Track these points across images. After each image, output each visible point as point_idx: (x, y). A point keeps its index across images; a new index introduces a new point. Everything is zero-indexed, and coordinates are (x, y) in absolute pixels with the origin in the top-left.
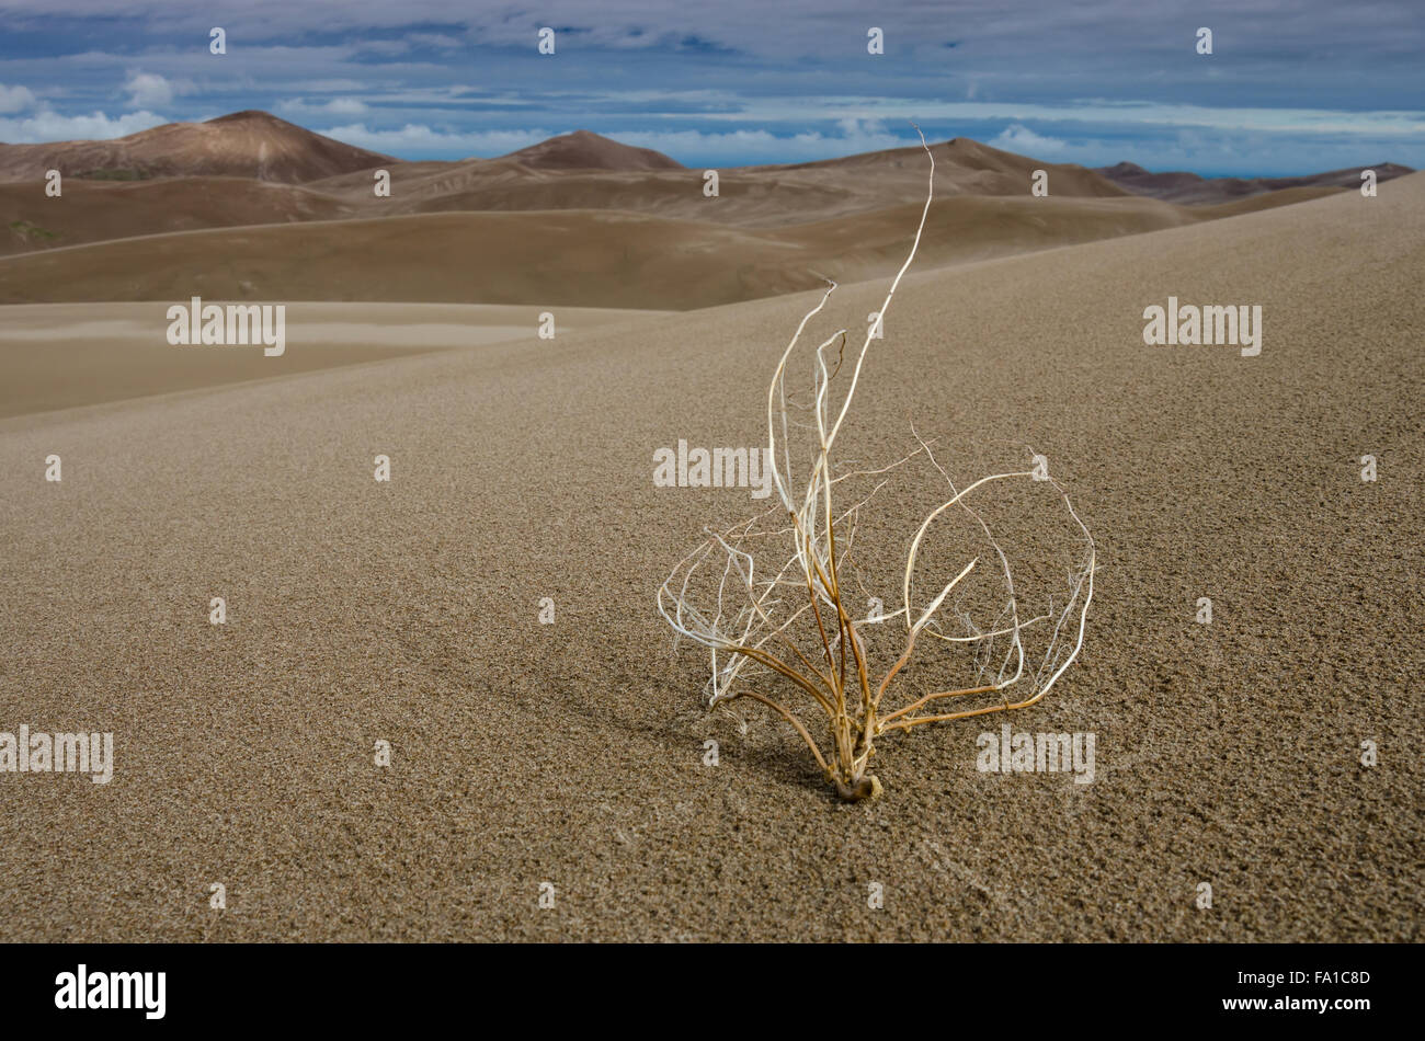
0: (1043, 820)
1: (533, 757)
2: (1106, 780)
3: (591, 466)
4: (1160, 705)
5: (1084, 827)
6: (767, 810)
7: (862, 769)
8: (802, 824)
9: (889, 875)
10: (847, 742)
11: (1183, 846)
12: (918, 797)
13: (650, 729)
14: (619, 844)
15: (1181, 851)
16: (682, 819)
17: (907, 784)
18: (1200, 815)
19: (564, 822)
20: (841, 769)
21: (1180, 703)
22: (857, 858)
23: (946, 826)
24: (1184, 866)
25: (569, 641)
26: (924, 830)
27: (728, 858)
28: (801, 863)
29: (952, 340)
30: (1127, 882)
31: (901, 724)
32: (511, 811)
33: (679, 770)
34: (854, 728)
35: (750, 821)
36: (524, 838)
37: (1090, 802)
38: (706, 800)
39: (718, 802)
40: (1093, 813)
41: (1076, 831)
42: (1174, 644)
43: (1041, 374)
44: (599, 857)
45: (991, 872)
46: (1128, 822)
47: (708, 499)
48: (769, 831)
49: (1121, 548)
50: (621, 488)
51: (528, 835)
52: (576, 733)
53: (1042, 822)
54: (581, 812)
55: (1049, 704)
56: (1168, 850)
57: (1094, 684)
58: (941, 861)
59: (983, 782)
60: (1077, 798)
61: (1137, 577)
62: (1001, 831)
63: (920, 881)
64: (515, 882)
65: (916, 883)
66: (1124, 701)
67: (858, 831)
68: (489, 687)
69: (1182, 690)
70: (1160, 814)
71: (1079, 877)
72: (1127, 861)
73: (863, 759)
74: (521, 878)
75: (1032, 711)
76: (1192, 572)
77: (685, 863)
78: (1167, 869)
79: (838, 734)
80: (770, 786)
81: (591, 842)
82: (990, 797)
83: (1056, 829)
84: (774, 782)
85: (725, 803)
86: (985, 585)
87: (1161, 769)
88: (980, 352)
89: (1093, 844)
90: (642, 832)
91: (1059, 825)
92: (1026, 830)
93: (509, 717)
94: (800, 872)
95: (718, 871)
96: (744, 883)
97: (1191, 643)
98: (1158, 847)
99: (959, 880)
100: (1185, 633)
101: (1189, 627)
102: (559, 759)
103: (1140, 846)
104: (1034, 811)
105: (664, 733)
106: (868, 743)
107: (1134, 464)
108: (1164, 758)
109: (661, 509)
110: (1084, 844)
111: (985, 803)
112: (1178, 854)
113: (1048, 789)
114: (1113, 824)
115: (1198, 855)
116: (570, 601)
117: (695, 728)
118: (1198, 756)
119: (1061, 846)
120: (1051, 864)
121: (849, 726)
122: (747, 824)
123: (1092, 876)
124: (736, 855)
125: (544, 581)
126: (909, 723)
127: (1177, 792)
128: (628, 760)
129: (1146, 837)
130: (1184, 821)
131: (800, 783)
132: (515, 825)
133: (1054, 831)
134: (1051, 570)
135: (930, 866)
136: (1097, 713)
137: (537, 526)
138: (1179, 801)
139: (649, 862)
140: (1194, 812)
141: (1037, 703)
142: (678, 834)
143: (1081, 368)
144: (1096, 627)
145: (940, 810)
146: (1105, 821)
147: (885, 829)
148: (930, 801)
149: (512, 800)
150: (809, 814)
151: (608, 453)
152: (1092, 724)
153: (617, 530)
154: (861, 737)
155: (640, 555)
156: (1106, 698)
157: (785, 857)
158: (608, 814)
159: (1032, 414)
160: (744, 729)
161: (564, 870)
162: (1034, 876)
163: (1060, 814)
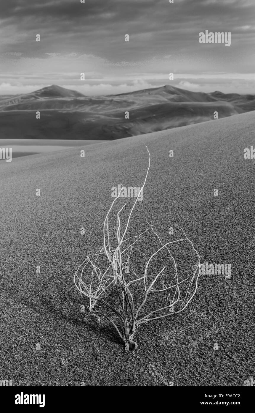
0: (184, 357)
1: (38, 330)
2: (202, 342)
3: (56, 212)
4: (219, 312)
5: (195, 360)
6: (105, 352)
7: (132, 338)
8: (115, 357)
9: (139, 378)
10: (128, 330)
11: (224, 368)
12: (148, 347)
13: (72, 319)
14: (62, 365)
15: (223, 370)
16: (81, 355)
17: (145, 342)
18: (228, 356)
19: (46, 357)
20: (126, 338)
21: (224, 311)
22: (131, 371)
23: (156, 358)
24: (224, 376)
25: (49, 283)
26: (150, 360)
27: (93, 371)
28: (114, 373)
29: (163, 163)
30: (207, 382)
31: (143, 322)
32: (31, 352)
33: (80, 336)
34: (130, 326)
35: (100, 356)
36: (34, 363)
37: (197, 350)
38: (88, 348)
39: (91, 348)
40: (198, 354)
41: (193, 361)
42: (223, 287)
43: (188, 178)
44: (56, 370)
45: (168, 377)
46: (208, 358)
47: (91, 226)
48: (105, 360)
49: (209, 249)
50: (65, 221)
51: (36, 362)
52: (51, 321)
53: (183, 358)
54: (51, 353)
55: (187, 311)
56: (219, 369)
57: (200, 303)
58: (154, 372)
59: (167, 341)
60: (194, 349)
61: (214, 260)
62: (172, 361)
63: (148, 380)
64: (31, 381)
65: (147, 381)
66: (208, 310)
67: (131, 360)
68: (25, 302)
69: (225, 306)
70: (217, 355)
71: (193, 379)
72: (207, 374)
73: (133, 335)
74: (33, 379)
75: (182, 313)
76: (229, 259)
77: (81, 373)
78: (219, 377)
79: (125, 328)
80: (106, 342)
81: (54, 365)
82: (169, 347)
83: (188, 360)
84: (107, 340)
85: (93, 348)
86: (170, 263)
87: (218, 337)
88: (171, 169)
89: (197, 366)
90: (69, 361)
91: (188, 359)
92: (179, 361)
93: (31, 314)
94: (114, 376)
95: (91, 376)
96: (98, 381)
97: (228, 287)
98: (216, 368)
99: (160, 380)
100: (227, 283)
101: (228, 281)
102: (45, 331)
103: (211, 367)
104: (181, 353)
105: (76, 321)
106: (134, 330)
107: (214, 215)
108: (219, 333)
109: (76, 230)
110: (195, 367)
111: (167, 349)
112: (222, 371)
113: (185, 344)
114: (204, 359)
115: (228, 372)
116: (49, 267)
117: (85, 319)
118: (229, 333)
119: (189, 367)
120: (186, 374)
121: (128, 325)
122: (99, 357)
123: (197, 379)
124: (96, 370)
125: (42, 259)
126: (146, 321)
127: (222, 346)
128: (66, 331)
129: (213, 364)
130: (224, 358)
131: (115, 341)
132: (32, 358)
133: (187, 361)
134: (189, 257)
135: (151, 374)
136: (200, 315)
137: (40, 236)
138: (223, 350)
139: (71, 373)
140: (227, 355)
141: (183, 311)
142: (79, 361)
143: (200, 176)
144: (201, 280)
145: (155, 353)
146: (201, 357)
147: (139, 359)
148: (152, 349)
149: (31, 348)
150: (117, 354)
151: (62, 207)
152: (199, 319)
153: (64, 238)
154: (132, 328)
155: (70, 249)
156: (203, 309)
157: (110, 371)
158: (59, 353)
159: (185, 194)
160: (99, 319)
161: (46, 376)
162: (181, 379)
163: (189, 354)
